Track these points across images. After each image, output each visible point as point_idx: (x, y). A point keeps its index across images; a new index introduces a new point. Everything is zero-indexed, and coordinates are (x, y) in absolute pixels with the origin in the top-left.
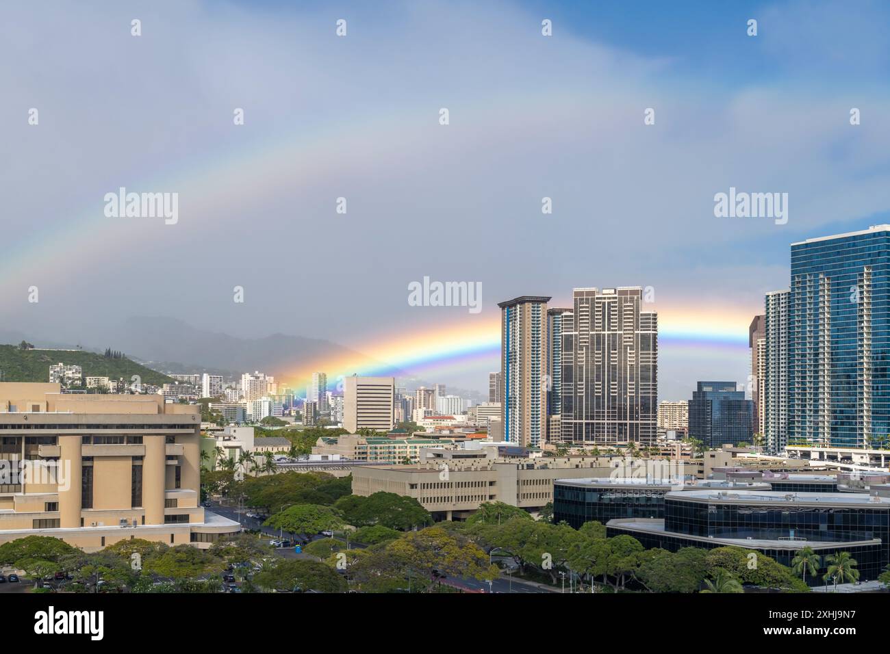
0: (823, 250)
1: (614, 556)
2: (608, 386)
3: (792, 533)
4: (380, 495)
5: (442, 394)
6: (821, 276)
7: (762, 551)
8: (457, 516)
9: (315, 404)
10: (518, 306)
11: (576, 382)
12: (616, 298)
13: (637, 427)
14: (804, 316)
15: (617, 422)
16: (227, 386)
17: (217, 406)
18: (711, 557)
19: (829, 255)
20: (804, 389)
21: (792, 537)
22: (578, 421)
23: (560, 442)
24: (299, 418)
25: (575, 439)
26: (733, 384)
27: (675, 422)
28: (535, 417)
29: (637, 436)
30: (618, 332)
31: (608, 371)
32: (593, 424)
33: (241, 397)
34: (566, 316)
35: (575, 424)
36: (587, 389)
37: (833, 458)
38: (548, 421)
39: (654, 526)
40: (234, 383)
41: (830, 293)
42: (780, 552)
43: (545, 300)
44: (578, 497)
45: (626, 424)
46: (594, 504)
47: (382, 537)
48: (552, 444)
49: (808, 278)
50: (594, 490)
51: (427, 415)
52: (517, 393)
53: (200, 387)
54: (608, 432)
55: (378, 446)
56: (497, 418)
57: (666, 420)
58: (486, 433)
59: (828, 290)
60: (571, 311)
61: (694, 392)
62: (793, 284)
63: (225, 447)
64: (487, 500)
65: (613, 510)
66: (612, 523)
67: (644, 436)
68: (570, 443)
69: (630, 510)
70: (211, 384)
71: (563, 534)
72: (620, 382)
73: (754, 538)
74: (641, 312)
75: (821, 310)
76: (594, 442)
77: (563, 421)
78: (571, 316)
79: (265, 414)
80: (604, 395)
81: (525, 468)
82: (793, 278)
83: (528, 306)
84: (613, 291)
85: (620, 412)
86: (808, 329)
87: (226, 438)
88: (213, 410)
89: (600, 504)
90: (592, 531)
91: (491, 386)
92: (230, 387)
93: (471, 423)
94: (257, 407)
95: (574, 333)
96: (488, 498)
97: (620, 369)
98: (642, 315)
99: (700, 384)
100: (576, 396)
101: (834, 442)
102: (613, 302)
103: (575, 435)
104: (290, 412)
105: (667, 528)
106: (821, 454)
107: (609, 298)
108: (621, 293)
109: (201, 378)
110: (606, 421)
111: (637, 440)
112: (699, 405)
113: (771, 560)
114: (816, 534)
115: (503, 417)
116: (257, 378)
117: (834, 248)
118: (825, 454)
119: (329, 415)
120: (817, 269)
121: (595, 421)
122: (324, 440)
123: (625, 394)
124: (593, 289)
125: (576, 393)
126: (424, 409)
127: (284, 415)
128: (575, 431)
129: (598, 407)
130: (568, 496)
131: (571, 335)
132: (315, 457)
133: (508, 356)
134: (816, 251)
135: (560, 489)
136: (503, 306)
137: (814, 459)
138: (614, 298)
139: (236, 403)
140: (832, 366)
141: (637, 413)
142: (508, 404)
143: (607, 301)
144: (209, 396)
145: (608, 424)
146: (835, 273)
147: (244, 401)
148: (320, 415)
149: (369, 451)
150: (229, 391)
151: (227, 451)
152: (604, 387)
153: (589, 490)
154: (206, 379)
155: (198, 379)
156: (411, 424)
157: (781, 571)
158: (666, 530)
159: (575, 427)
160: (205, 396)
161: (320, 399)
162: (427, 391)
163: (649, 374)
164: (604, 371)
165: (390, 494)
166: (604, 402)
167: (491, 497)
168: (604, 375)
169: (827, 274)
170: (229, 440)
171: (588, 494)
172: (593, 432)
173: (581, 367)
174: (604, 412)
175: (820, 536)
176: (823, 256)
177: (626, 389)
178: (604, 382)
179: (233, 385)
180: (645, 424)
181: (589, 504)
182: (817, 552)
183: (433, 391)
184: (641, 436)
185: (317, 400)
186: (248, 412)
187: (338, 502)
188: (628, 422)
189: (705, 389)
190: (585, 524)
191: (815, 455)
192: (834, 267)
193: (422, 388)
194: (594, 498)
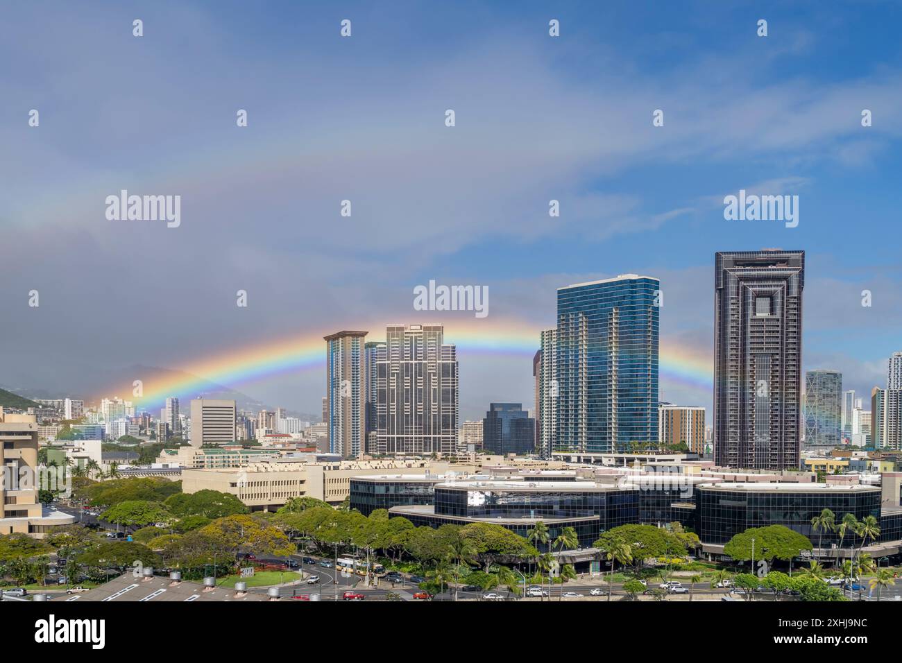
0: (582, 294)
1: (389, 533)
2: (416, 407)
3: (532, 512)
4: (205, 492)
5: (283, 416)
6: (581, 315)
7: (506, 527)
8: (273, 509)
9: (168, 425)
10: (341, 339)
11: (388, 403)
12: (421, 333)
13: (439, 441)
14: (567, 348)
15: (423, 436)
16: (88, 409)
17: (77, 427)
18: (463, 531)
19: (586, 298)
20: (567, 407)
21: (532, 516)
22: (390, 436)
23: (375, 453)
24: (153, 436)
25: (388, 451)
26: (519, 406)
27: (476, 438)
28: (355, 433)
29: (439, 448)
30: (424, 362)
31: (416, 394)
32: (403, 438)
33: (101, 419)
34: (380, 348)
35: (388, 438)
36: (398, 409)
37: (587, 461)
38: (367, 437)
39: (428, 510)
40: (95, 407)
41: (587, 329)
42: (520, 527)
43: (363, 334)
44: (369, 489)
45: (430, 438)
46: (382, 495)
47: (200, 524)
48: (370, 455)
49: (571, 316)
50: (382, 484)
51: (268, 433)
52: (340, 413)
53: (63, 411)
54: (415, 444)
55: (214, 456)
56: (323, 434)
57: (469, 437)
58: (315, 447)
59: (586, 326)
60: (384, 343)
61: (488, 412)
62: (559, 321)
63: (74, 458)
64: (298, 495)
65: (397, 500)
66: (394, 509)
67: (445, 447)
68: (384, 454)
69: (411, 499)
70: (72, 408)
71: (351, 518)
72: (425, 403)
73: (503, 517)
74: (442, 345)
75: (580, 343)
76: (404, 453)
77: (378, 436)
78: (385, 348)
79: (122, 433)
80: (412, 414)
81: (332, 468)
82: (559, 317)
83: (349, 339)
84: (419, 327)
85: (425, 429)
86: (570, 358)
87: (75, 450)
88: (74, 431)
89: (387, 495)
90: (379, 516)
91: (324, 409)
92: (91, 411)
93: (305, 440)
94: (115, 428)
95: (386, 362)
96: (298, 494)
97: (425, 392)
98: (443, 347)
99: (492, 405)
100: (389, 415)
101: (589, 450)
102: (419, 336)
103: (388, 447)
104: (146, 432)
105: (436, 512)
106: (579, 458)
107: (416, 333)
108: (427, 328)
109: (64, 402)
110: (414, 436)
111: (439, 451)
112: (492, 422)
113: (511, 532)
114: (551, 513)
115: (328, 434)
116: (116, 402)
117: (591, 292)
118: (582, 458)
119: (181, 434)
120: (577, 309)
121: (405, 436)
122: (166, 452)
123: (430, 412)
124: (402, 325)
125: (388, 412)
126: (265, 428)
127: (140, 434)
128: (388, 444)
129: (407, 424)
130: (361, 489)
131: (385, 364)
132: (157, 465)
133: (332, 382)
134: (577, 294)
135: (355, 484)
136: (327, 339)
137: (574, 462)
138: (419, 333)
139: (96, 424)
140: (589, 387)
141: (439, 429)
142: (332, 422)
143: (414, 335)
144: (71, 418)
145: (416, 438)
146: (591, 313)
147: (103, 422)
148: (173, 434)
149: (206, 460)
150: (89, 414)
151: (76, 461)
152: (412, 407)
153: (378, 484)
154: (68, 403)
155: (61, 403)
156: (253, 441)
157: (518, 539)
158: (435, 513)
159: (388, 441)
160: (67, 418)
161: (173, 421)
162: (268, 413)
163: (450, 396)
164: (412, 394)
165: (212, 491)
166: (412, 420)
167: (302, 493)
168: (412, 397)
169: (585, 313)
170: (79, 451)
171: (376, 487)
172: (403, 445)
173: (393, 390)
174: (412, 428)
175: (553, 514)
176: (582, 299)
177: (430, 409)
178: (412, 403)
179: (94, 410)
180: (446, 438)
181: (378, 495)
182: (547, 526)
183: (274, 414)
184: (443, 448)
185: (170, 422)
186: (107, 432)
187: (168, 499)
188: (432, 436)
189: (496, 409)
190: (374, 512)
191: (574, 459)
192: (590, 307)
193: (264, 411)
194: (382, 490)
